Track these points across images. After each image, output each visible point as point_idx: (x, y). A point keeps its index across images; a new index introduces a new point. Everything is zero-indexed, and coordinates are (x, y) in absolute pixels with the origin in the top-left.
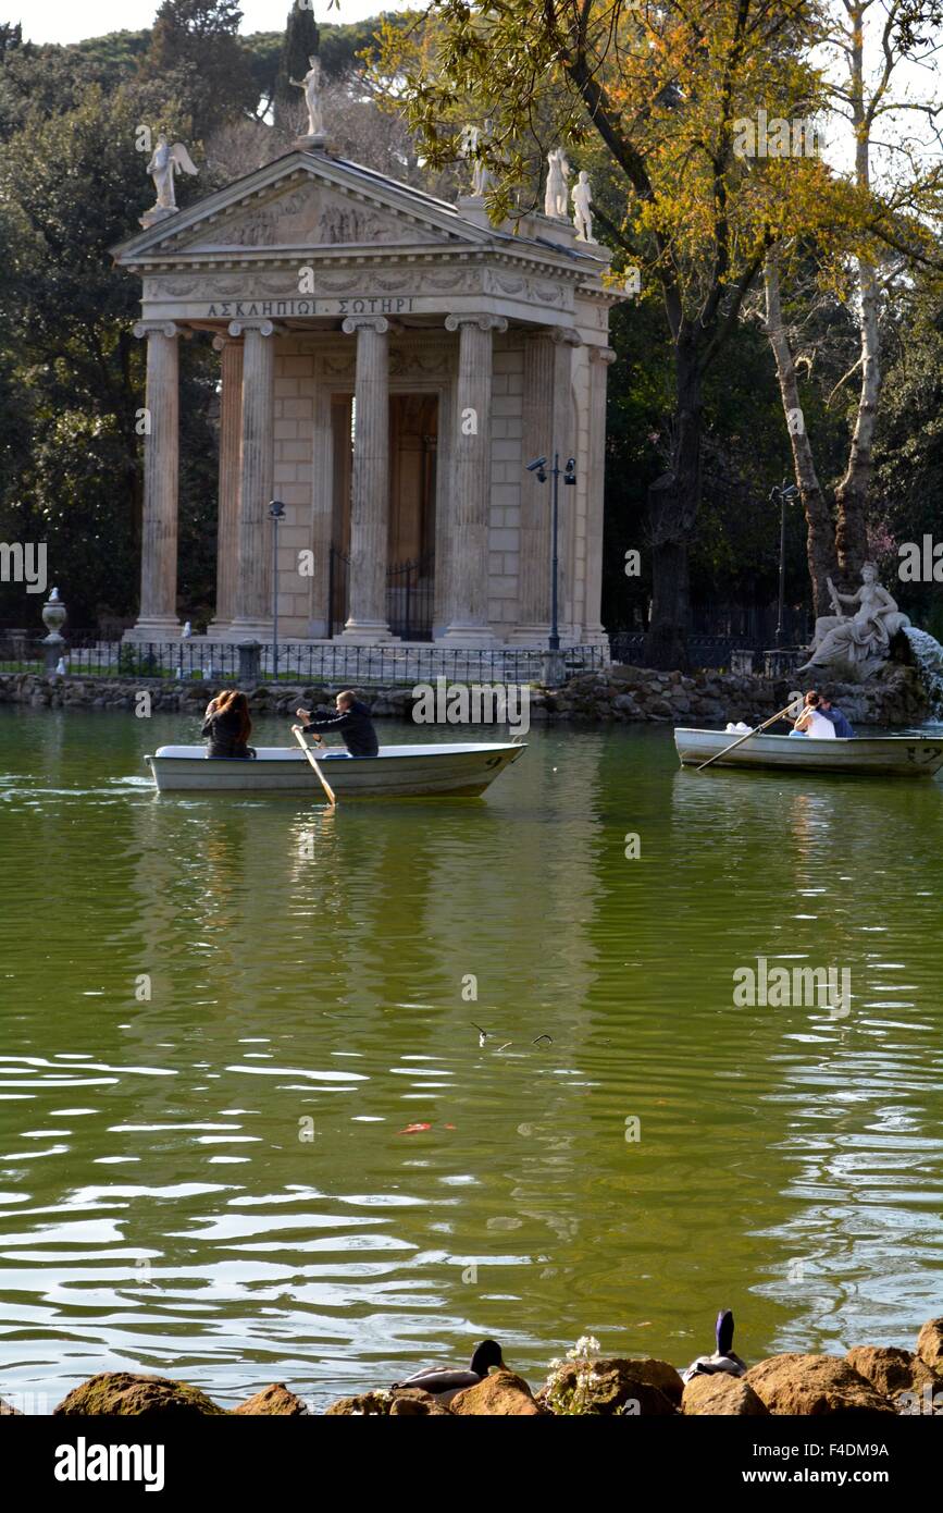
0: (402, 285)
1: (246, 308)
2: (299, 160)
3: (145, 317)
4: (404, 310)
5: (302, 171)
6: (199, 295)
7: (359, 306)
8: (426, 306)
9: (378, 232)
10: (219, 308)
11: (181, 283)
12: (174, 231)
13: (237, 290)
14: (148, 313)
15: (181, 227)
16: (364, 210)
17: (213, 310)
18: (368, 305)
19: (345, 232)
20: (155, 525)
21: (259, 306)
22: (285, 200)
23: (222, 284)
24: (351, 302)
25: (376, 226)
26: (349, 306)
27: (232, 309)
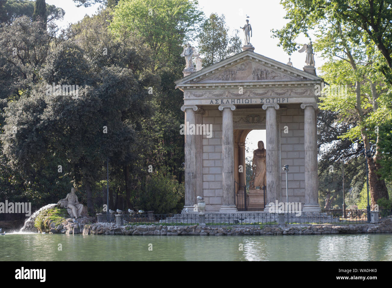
0: (284, 93)
1: (225, 101)
2: (248, 53)
3: (185, 104)
4: (285, 102)
5: (248, 56)
6: (206, 97)
7: (268, 101)
8: (293, 100)
9: (275, 76)
10: (214, 101)
11: (199, 92)
12: (199, 76)
13: (221, 95)
14: (186, 103)
15: (202, 74)
16: (270, 70)
17: (212, 102)
18: (271, 100)
19: (262, 76)
20: (192, 174)
21: (230, 101)
22: (239, 66)
23: (215, 93)
24: (265, 99)
25: (274, 75)
26: (264, 101)
27: (219, 102)
